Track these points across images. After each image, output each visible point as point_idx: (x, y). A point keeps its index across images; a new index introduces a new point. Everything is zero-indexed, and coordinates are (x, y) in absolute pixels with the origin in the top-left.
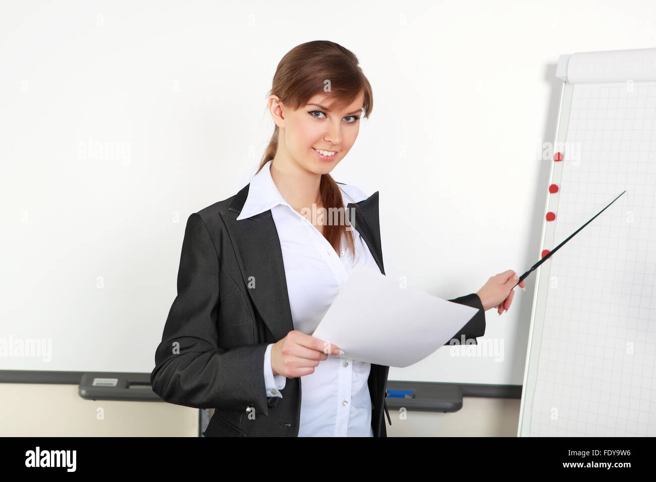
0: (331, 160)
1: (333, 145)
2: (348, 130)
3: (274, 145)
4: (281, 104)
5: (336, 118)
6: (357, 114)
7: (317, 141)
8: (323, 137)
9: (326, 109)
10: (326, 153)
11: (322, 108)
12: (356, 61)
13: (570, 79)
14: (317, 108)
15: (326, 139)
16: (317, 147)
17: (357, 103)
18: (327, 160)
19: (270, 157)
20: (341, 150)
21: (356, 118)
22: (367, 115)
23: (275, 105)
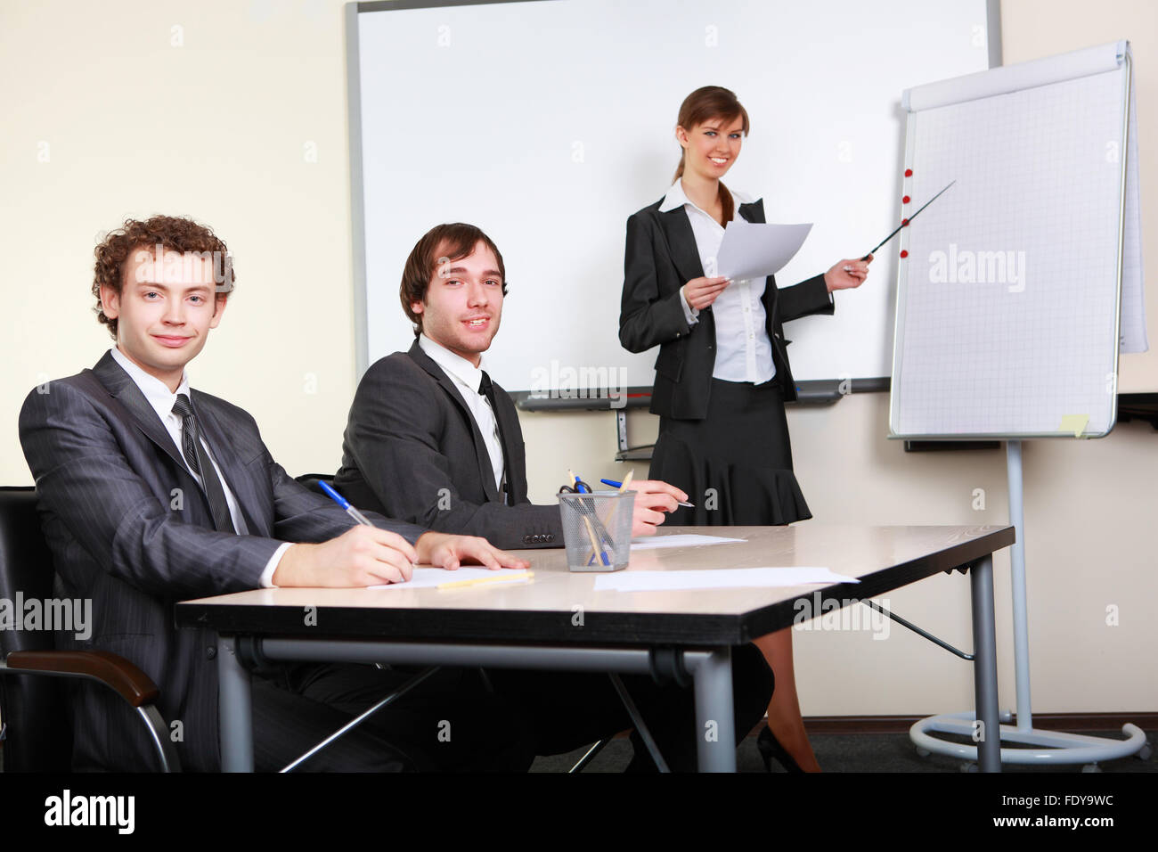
0: (722, 168)
1: (724, 154)
2: (733, 143)
3: (682, 166)
4: (684, 131)
5: (724, 135)
6: (738, 133)
7: (711, 151)
8: (714, 150)
9: (716, 130)
10: (719, 161)
11: (713, 129)
12: (735, 97)
13: (913, 108)
14: (709, 130)
15: (718, 149)
16: (711, 156)
17: (737, 124)
18: (720, 166)
19: (680, 174)
20: (731, 157)
21: (738, 136)
22: (746, 135)
23: (680, 133)
